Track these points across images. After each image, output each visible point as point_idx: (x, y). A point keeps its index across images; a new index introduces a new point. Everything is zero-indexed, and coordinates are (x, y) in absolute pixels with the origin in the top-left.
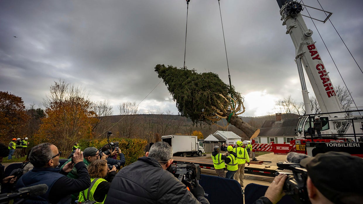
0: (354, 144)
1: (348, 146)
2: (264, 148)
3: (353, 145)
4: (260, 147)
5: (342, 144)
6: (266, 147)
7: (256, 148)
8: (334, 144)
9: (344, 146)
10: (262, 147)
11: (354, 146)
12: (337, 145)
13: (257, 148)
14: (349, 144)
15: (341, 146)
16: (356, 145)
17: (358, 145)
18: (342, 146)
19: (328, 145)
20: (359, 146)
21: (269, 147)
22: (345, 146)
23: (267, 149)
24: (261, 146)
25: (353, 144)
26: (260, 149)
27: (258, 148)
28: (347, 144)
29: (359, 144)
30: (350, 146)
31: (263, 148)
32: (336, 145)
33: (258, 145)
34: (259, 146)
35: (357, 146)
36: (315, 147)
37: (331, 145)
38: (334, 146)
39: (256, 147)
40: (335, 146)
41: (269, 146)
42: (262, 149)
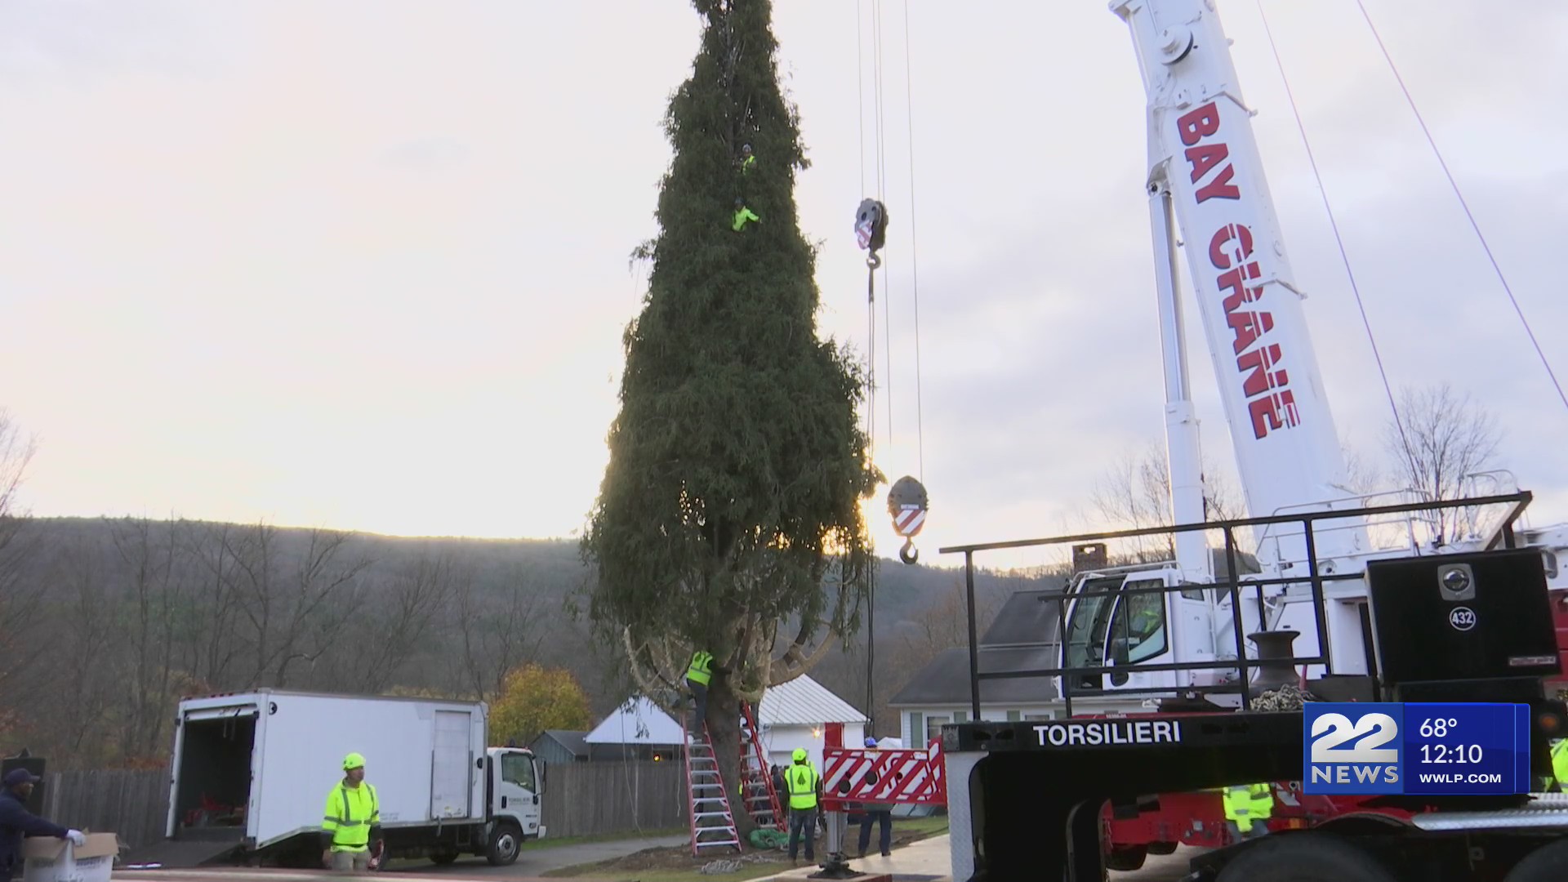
0: (1156, 725)
1: (1131, 740)
2: (893, 781)
3: (1152, 735)
4: (870, 777)
5: (1106, 727)
6: (905, 770)
7: (843, 784)
8: (1071, 728)
9: (1116, 740)
10: (882, 772)
11: (1157, 739)
12: (1086, 735)
13: (853, 781)
14: (1138, 725)
15: (1100, 740)
16: (1166, 732)
17: (1172, 732)
18: (1107, 741)
19: (1046, 733)
20: (1177, 738)
21: (923, 773)
22: (1119, 737)
23: (911, 788)
24: (876, 765)
25: (1151, 728)
26: (867, 788)
27: (860, 785)
28: (1129, 726)
29: (1176, 724)
30: (1139, 740)
31: (886, 780)
32: (1080, 735)
33: (861, 760)
34: (866, 766)
35: (1169, 739)
36: (986, 754)
37: (1058, 736)
38: (1072, 742)
39: (849, 775)
40: (1077, 740)
41: (920, 764)
42: (879, 789)
